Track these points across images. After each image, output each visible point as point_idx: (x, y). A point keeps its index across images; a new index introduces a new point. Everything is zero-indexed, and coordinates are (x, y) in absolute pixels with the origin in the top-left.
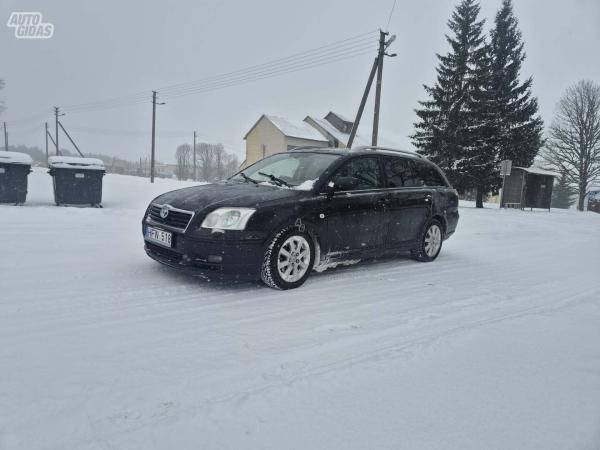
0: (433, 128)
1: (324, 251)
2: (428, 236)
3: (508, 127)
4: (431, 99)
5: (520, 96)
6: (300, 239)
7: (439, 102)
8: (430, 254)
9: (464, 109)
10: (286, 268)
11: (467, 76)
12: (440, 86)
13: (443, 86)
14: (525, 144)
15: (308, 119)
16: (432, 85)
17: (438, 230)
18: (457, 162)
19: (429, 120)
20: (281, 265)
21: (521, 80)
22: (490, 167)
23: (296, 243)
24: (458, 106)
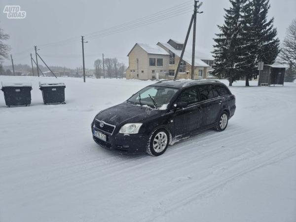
0: (223, 48)
1: (173, 136)
2: (221, 120)
3: (262, 44)
4: (222, 32)
5: (268, 28)
6: (162, 133)
7: (226, 34)
8: (222, 128)
9: (239, 36)
10: (157, 147)
11: (240, 19)
12: (226, 26)
13: (228, 25)
14: (271, 52)
15: (159, 44)
16: (222, 25)
17: (226, 116)
18: (236, 64)
19: (220, 43)
20: (154, 146)
21: (268, 20)
22: (253, 65)
23: (161, 134)
24: (235, 35)
